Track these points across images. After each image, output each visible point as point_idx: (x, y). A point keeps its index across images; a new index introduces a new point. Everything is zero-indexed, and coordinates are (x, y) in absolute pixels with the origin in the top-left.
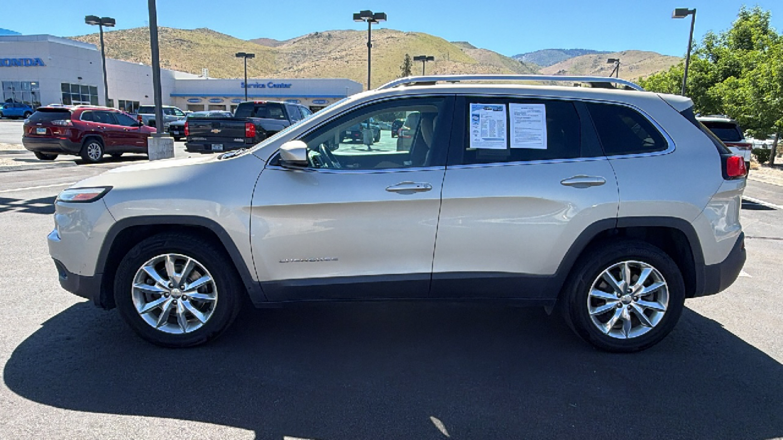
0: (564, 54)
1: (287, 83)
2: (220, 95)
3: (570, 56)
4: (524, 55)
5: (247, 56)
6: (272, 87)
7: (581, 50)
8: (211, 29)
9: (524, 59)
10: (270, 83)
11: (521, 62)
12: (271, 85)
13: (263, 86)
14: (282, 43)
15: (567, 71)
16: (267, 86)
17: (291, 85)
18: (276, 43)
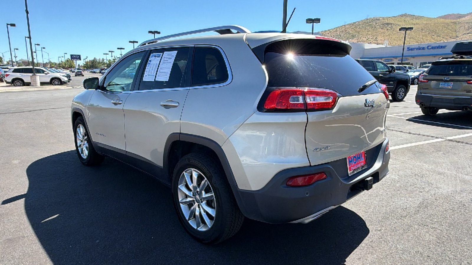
1: (443, 45)
2: (391, 57)
5: (407, 29)
6: (430, 49)
8: (409, 14)
10: (428, 46)
12: (430, 47)
13: (423, 48)
14: (464, 16)
16: (426, 49)
17: (446, 46)
18: (460, 16)
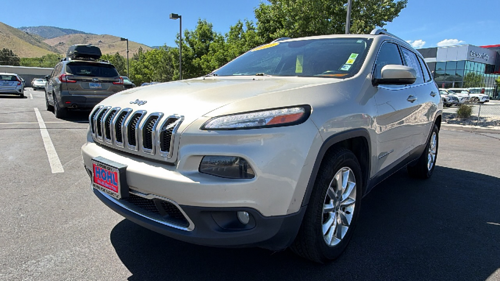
0: (61, 31)
3: (66, 33)
4: (28, 28)
7: (74, 31)
9: (28, 31)
11: (27, 33)
15: (65, 44)
